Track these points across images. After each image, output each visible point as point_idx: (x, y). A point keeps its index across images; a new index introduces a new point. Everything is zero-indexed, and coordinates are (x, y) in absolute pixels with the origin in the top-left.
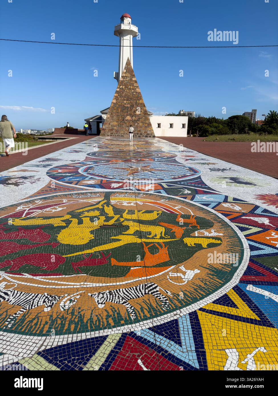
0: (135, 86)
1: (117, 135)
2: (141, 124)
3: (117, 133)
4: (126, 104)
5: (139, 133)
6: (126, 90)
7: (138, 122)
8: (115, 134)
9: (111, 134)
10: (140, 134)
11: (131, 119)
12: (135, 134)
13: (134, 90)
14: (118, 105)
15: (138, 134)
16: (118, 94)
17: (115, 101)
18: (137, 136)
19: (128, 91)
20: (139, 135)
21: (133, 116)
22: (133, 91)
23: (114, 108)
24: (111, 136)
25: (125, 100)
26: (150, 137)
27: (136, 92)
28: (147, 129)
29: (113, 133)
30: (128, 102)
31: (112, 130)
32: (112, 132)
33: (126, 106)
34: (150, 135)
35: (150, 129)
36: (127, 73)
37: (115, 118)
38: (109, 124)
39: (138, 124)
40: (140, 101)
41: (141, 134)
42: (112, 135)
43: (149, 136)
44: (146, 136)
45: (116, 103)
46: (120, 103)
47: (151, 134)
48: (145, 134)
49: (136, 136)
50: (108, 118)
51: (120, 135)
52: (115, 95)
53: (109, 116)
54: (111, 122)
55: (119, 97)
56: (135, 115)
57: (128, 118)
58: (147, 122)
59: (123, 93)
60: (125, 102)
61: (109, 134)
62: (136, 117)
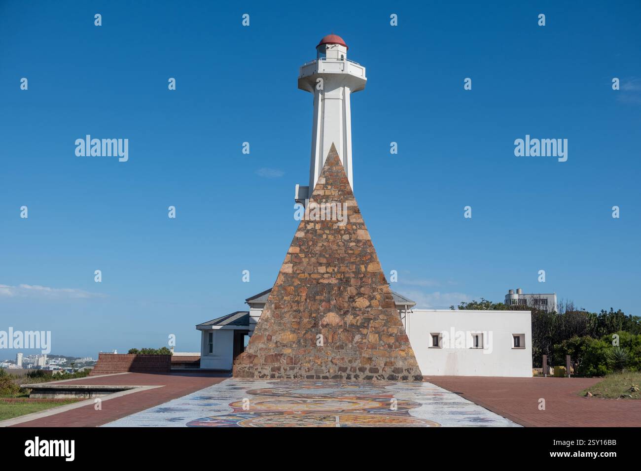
0: (355, 224)
1: (291, 373)
2: (372, 338)
3: (292, 369)
4: (326, 276)
5: (368, 366)
6: (325, 236)
7: (365, 331)
8: (285, 370)
9: (273, 370)
10: (371, 370)
11: (342, 323)
12: (355, 371)
13: (350, 234)
14: (300, 280)
15: (362, 370)
16: (300, 246)
17: (288, 268)
18: (362, 375)
19: (331, 237)
20: (367, 373)
21: (346, 313)
22: (346, 237)
23: (285, 289)
24: (273, 376)
25: (321, 264)
26: (405, 378)
27: (358, 241)
28: (393, 354)
29: (279, 369)
30: (330, 270)
31: (277, 357)
32: (276, 365)
33: (326, 282)
34: (405, 373)
35: (403, 354)
36: (329, 187)
37: (288, 318)
38: (269, 339)
39: (364, 336)
40: (371, 268)
41: (374, 370)
42: (277, 375)
43: (400, 375)
44: (392, 378)
45: (294, 275)
46: (306, 275)
47: (408, 370)
48: (389, 371)
49: (356, 377)
50: (267, 320)
51: (304, 374)
52: (291, 250)
53: (268, 314)
54: (275, 332)
55: (302, 255)
56: (354, 308)
57: (332, 318)
58: (394, 330)
59: (315, 244)
60: (322, 269)
61: (267, 371)
62: (356, 316)
